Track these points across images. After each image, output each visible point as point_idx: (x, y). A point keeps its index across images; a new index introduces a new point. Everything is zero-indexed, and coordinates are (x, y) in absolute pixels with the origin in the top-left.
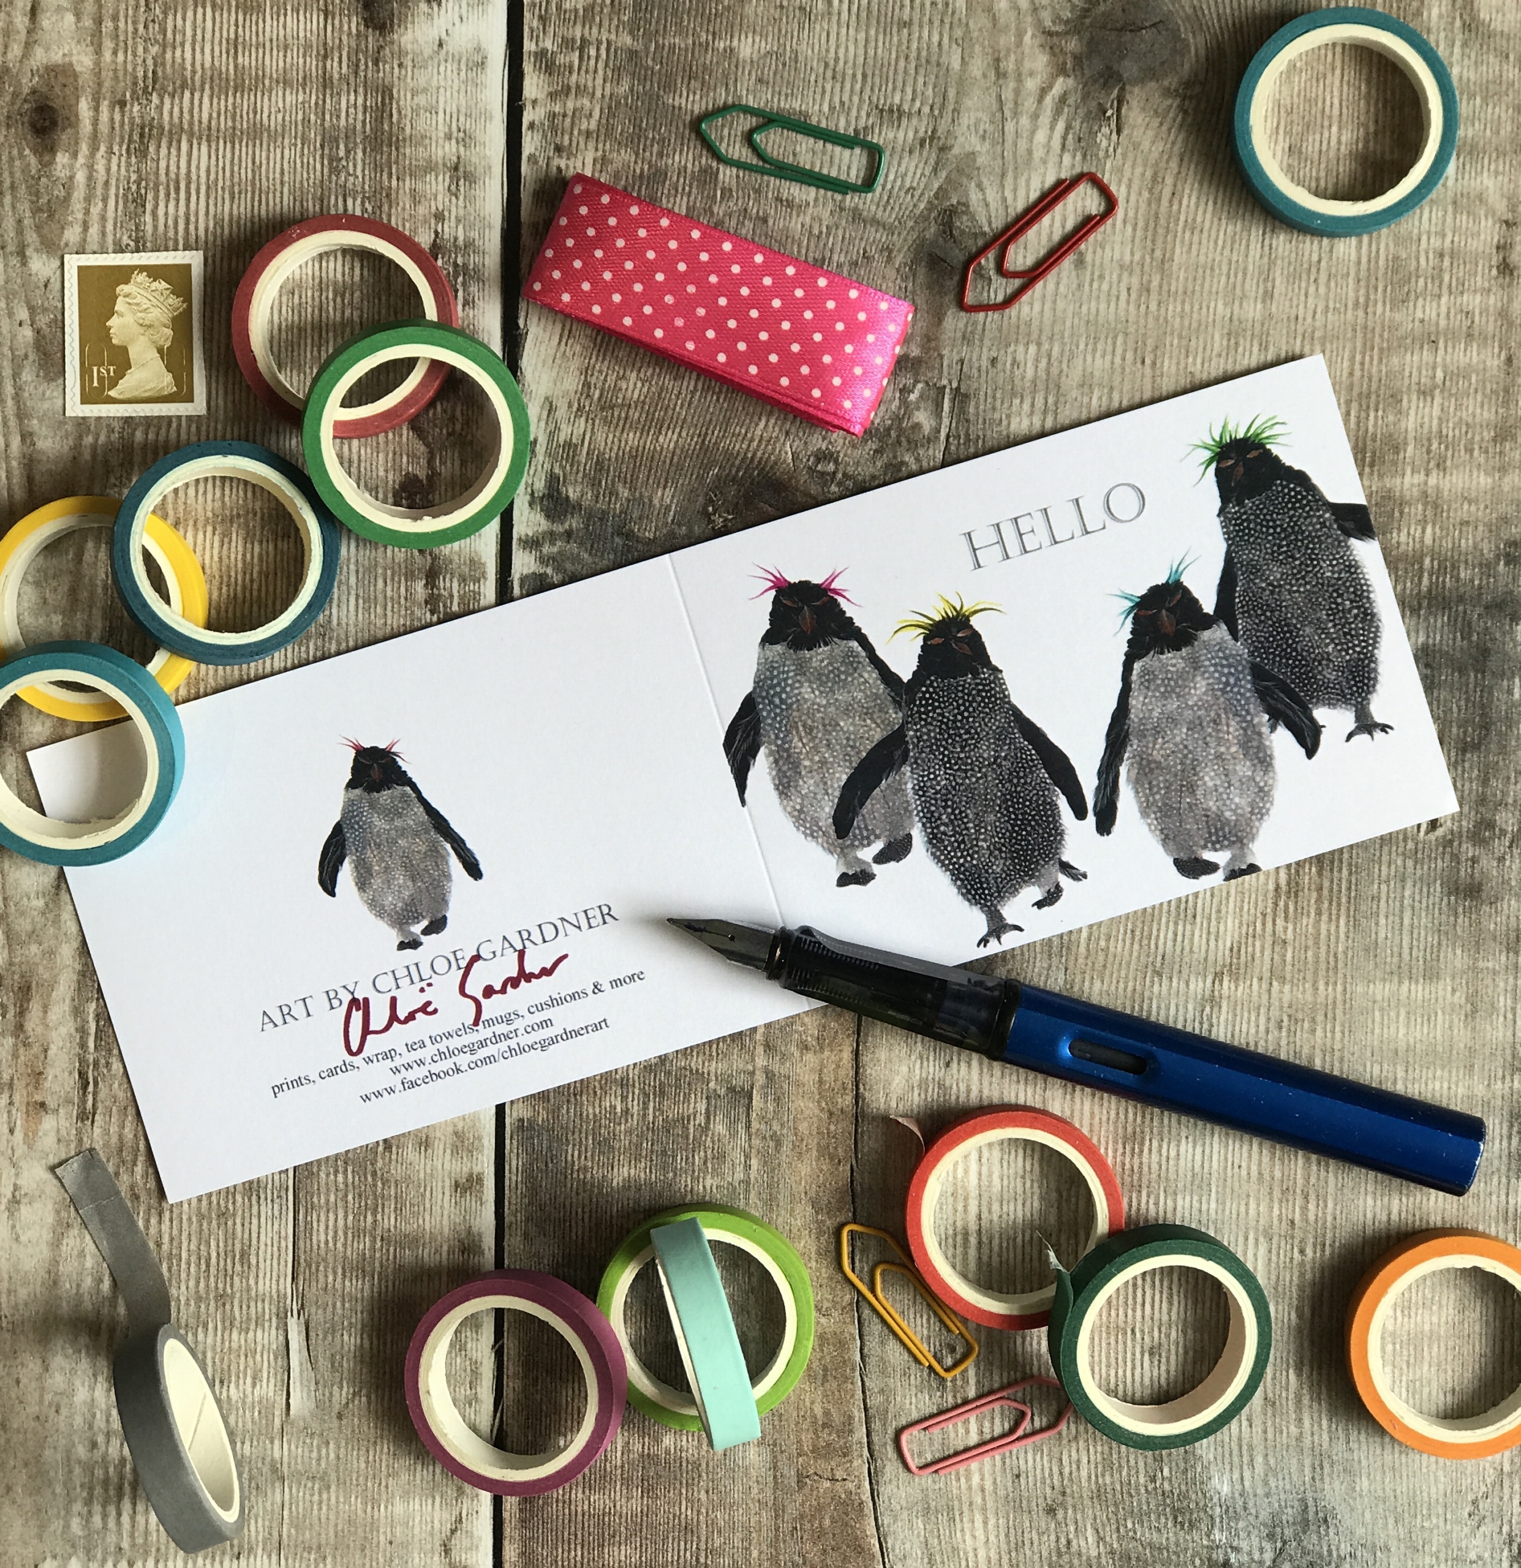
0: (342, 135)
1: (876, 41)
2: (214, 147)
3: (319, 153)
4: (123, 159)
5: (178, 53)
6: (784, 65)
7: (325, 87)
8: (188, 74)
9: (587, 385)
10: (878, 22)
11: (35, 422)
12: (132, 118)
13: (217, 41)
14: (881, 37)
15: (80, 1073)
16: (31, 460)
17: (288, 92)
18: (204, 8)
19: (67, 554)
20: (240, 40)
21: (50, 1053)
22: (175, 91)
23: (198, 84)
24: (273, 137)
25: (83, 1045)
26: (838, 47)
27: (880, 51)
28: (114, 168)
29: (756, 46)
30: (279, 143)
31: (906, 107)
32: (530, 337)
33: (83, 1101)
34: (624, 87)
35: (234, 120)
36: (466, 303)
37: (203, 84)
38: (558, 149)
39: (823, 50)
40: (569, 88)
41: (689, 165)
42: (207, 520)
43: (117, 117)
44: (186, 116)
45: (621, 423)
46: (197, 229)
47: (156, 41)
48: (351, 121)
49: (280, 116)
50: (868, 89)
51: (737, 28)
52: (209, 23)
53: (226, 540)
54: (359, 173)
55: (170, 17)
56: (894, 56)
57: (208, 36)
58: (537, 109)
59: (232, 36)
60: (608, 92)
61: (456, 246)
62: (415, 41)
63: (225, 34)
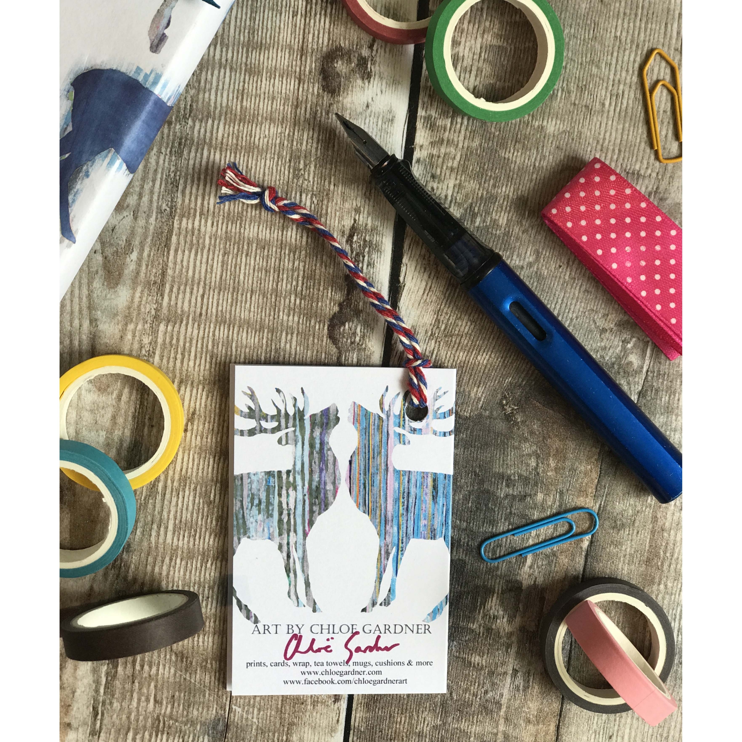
0: (303, 155)
1: (629, 130)
2: (223, 155)
3: (288, 165)
4: (167, 157)
5: (207, 95)
6: (573, 139)
7: (295, 125)
8: (212, 109)
9: (438, 321)
10: (631, 119)
11: (99, 313)
12: (175, 133)
13: (231, 90)
14: (632, 128)
15: (93, 708)
16: (94, 336)
17: (272, 125)
18: (225, 69)
19: (112, 393)
20: (246, 91)
21: (76, 694)
22: (203, 118)
23: (217, 116)
24: (260, 152)
25: (97, 691)
26: (606, 132)
27: (630, 137)
28: (161, 162)
29: (557, 126)
30: (264, 156)
31: (642, 172)
32: (406, 288)
33: (94, 723)
34: (476, 144)
35: (237, 140)
36: (369, 264)
37: (220, 117)
38: (433, 177)
39: (597, 133)
40: (443, 140)
41: (511, 194)
42: (199, 382)
43: (166, 131)
44: (208, 134)
45: (456, 346)
46: (209, 204)
47: (194, 87)
48: (309, 147)
49: (266, 140)
50: (621, 159)
51: (547, 114)
52: (227, 79)
53: (210, 395)
54: (311, 179)
55: (204, 73)
56: (638, 141)
57: (226, 87)
58: (423, 151)
59: (241, 88)
60: (466, 145)
61: (366, 229)
62: (352, 103)
63: (236, 87)
